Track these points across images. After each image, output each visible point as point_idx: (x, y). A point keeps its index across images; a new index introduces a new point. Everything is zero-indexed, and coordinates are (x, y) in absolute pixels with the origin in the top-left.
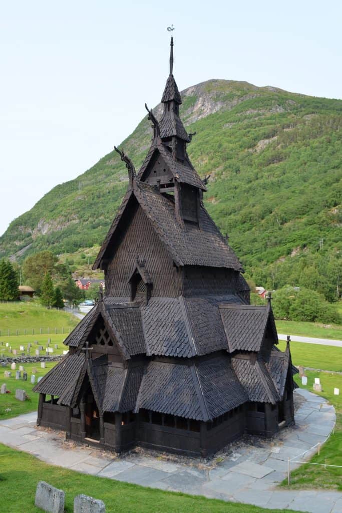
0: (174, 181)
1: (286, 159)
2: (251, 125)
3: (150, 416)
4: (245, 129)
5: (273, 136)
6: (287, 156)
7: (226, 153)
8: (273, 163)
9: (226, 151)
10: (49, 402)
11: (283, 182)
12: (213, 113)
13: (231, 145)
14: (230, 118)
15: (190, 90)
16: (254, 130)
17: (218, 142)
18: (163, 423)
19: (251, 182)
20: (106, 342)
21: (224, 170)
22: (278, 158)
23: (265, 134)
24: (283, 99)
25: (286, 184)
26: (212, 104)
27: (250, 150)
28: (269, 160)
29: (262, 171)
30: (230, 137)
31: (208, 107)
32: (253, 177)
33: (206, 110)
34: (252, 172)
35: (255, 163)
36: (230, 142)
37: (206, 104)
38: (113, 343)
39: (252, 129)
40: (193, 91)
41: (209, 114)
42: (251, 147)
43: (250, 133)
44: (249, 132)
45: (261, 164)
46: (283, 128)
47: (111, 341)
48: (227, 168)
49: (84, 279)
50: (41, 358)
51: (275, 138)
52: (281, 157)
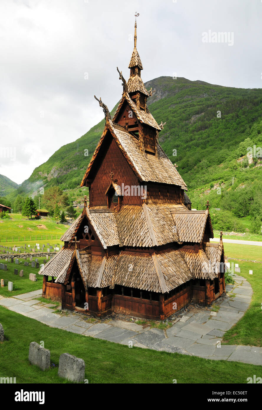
0: (138, 123)
1: (209, 127)
2: (187, 106)
3: (122, 290)
4: (184, 108)
5: (201, 112)
6: (211, 125)
7: (171, 123)
8: (202, 130)
9: (171, 122)
10: (50, 281)
11: (208, 142)
12: (163, 98)
13: (174, 119)
14: (174, 101)
15: (148, 84)
16: (189, 109)
17: (166, 117)
18: (132, 295)
19: (187, 142)
20: (90, 237)
21: (170, 135)
22: (204, 127)
23: (196, 111)
24: (207, 89)
25: (210, 143)
26: (162, 93)
27: (187, 122)
28: (199, 128)
29: (194, 135)
30: (174, 113)
31: (159, 94)
32: (189, 138)
33: (158, 96)
34: (188, 135)
35: (190, 130)
36: (174, 117)
37: (158, 92)
38: (95, 237)
39: (188, 109)
40: (150, 84)
41: (160, 99)
42: (187, 120)
43: (187, 111)
44: (185, 110)
45: (193, 131)
46: (208, 107)
47: (93, 236)
48: (172, 133)
49: (81, 205)
50: (51, 253)
51: (203, 114)
52: (206, 126)
